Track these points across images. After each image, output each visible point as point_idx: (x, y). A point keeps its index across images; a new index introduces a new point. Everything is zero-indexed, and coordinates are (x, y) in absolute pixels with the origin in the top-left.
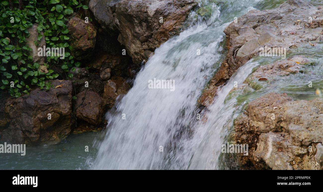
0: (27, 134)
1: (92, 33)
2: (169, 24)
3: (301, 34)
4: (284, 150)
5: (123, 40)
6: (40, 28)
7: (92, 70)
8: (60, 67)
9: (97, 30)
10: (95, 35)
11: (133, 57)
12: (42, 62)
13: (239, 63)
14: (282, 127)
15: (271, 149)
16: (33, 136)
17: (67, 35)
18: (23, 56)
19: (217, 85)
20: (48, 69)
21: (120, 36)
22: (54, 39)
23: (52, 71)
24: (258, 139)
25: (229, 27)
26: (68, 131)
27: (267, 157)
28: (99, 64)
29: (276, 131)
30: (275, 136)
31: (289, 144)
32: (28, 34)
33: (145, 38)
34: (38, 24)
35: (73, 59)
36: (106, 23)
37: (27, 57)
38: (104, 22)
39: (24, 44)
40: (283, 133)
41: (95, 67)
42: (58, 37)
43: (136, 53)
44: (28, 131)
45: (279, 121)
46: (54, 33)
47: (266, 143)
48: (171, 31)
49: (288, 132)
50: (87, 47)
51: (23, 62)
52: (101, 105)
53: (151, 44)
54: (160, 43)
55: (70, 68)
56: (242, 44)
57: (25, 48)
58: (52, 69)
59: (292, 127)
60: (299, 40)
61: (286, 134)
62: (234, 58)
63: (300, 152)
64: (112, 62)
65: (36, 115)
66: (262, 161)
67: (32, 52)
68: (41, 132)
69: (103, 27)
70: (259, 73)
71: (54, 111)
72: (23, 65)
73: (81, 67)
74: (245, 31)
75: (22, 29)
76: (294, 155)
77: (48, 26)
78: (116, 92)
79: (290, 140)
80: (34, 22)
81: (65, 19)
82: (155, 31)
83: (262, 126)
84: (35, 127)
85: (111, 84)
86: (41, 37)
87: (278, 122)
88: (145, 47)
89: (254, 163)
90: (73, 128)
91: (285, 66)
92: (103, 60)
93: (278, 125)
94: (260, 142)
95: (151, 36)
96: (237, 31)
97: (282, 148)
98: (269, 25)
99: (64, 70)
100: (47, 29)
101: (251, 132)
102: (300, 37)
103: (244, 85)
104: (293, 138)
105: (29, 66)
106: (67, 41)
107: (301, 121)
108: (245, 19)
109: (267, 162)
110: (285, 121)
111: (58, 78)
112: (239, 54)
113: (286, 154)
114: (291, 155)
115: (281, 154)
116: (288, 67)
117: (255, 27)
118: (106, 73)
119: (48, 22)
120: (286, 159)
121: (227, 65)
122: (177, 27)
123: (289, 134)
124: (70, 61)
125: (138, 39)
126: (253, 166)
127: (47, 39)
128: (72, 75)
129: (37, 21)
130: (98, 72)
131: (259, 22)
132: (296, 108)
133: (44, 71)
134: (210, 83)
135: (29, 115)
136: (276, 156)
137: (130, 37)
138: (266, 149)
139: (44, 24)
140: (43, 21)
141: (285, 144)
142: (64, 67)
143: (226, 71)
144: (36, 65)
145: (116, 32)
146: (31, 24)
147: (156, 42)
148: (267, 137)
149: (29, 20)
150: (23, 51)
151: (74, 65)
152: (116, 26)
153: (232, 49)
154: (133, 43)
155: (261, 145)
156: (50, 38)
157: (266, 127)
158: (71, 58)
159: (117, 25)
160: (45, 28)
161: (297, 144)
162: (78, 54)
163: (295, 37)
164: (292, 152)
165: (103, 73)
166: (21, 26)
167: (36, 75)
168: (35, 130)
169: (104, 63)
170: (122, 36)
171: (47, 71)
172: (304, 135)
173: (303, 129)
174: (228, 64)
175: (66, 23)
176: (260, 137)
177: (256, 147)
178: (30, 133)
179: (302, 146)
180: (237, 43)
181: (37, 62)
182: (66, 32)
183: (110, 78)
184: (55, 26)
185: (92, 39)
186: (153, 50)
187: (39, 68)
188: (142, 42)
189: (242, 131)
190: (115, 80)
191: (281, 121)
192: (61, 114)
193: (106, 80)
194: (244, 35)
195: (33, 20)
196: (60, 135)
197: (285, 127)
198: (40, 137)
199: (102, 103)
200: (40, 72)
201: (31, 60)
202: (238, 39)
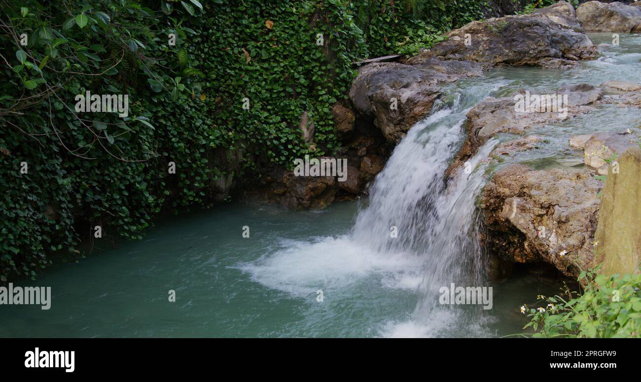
0: (300, 200)
1: (352, 118)
2: (417, 110)
3: (532, 117)
4: (526, 211)
5: (379, 124)
6: (310, 114)
7: (351, 149)
8: (326, 147)
9: (356, 116)
10: (354, 119)
11: (387, 138)
12: (311, 142)
13: (481, 141)
14: (524, 193)
15: (515, 210)
16: (305, 202)
17: (332, 120)
18: (297, 137)
19: (461, 159)
20: (316, 148)
21: (376, 120)
22: (321, 123)
23: (319, 150)
24: (504, 202)
25: (470, 112)
26: (332, 199)
27: (512, 217)
28: (356, 144)
29: (519, 196)
30: (519, 200)
31: (531, 206)
32: (300, 119)
33: (398, 122)
34: (308, 111)
35: (336, 140)
36: (364, 110)
37: (299, 138)
38: (362, 109)
39: (297, 127)
40: (525, 197)
41: (353, 146)
42: (324, 121)
43: (390, 134)
44: (301, 198)
45: (523, 187)
46: (321, 119)
47: (511, 205)
48: (420, 116)
49: (530, 196)
50: (347, 130)
51: (297, 142)
52: (359, 178)
53: (403, 127)
54: (411, 125)
55: (334, 147)
56: (483, 126)
57: (298, 130)
58: (319, 147)
59: (533, 192)
60: (532, 123)
61: (528, 198)
62: (476, 137)
63: (540, 213)
64: (367, 142)
65: (307, 185)
66: (507, 220)
67: (303, 134)
68: (312, 199)
69: (361, 113)
70: (502, 149)
71: (322, 182)
72: (296, 145)
73: (343, 146)
74: (485, 115)
75: (296, 115)
76: (535, 215)
77: (316, 113)
78: (371, 167)
79: (532, 203)
80: (305, 109)
81: (330, 107)
82: (406, 116)
83: (507, 191)
84: (307, 195)
85: (367, 161)
86: (311, 122)
87: (521, 189)
88: (398, 129)
89: (500, 222)
90: (336, 196)
91: (522, 143)
92: (360, 141)
93: (521, 191)
94: (506, 205)
95: (403, 120)
96: (478, 116)
97: (524, 210)
98: (504, 110)
99: (328, 149)
100: (316, 115)
101: (498, 197)
102: (532, 120)
103: (489, 158)
104: (535, 201)
105: (301, 145)
106: (331, 125)
107: (541, 188)
108: (484, 105)
109: (512, 221)
110: (527, 187)
111: (324, 155)
112: (480, 134)
113: (529, 215)
114: (532, 215)
115: (524, 214)
116: (525, 144)
117: (492, 112)
118: (362, 151)
119: (317, 110)
120: (528, 218)
121: (469, 143)
122: (425, 112)
123: (531, 198)
124: (334, 141)
125: (392, 122)
126: (499, 224)
127: (315, 123)
128: (336, 153)
129: (307, 109)
130: (356, 150)
131: (496, 108)
132: (537, 176)
133: (313, 149)
134: (455, 158)
135: (302, 185)
136: (520, 216)
137: (385, 121)
138: (511, 210)
139: (313, 111)
140: (312, 108)
141: (528, 206)
142: (329, 146)
143: (469, 148)
144: (307, 144)
145: (373, 116)
146: (303, 111)
147: (408, 125)
148: (513, 201)
149: (301, 108)
150: (297, 133)
151: (336, 145)
152: (373, 113)
153: (474, 130)
154: (388, 125)
155: (506, 208)
156: (318, 122)
157: (511, 192)
158: (335, 138)
159: (374, 111)
160: (313, 114)
161: (538, 206)
162: (339, 135)
163: (528, 120)
164: (534, 213)
165: (360, 151)
166: (295, 112)
167: (307, 152)
168: (307, 197)
169: (360, 143)
170: (378, 120)
171: (315, 150)
172: (544, 199)
173: (543, 193)
174: (471, 142)
175: (331, 110)
176: (506, 200)
177: (502, 209)
178: (303, 200)
179: (542, 208)
180: (479, 125)
181: (307, 142)
182: (331, 117)
183: (366, 156)
184: (322, 113)
185: (352, 123)
186: (405, 132)
187: (309, 147)
188: (395, 125)
189: (490, 196)
190: (370, 157)
191: (524, 187)
192: (327, 184)
193: (362, 157)
194: (484, 118)
195: (304, 107)
196: (326, 202)
197: (527, 192)
198: (311, 204)
199: (360, 175)
200: (310, 150)
201: (302, 140)
202: (478, 121)
